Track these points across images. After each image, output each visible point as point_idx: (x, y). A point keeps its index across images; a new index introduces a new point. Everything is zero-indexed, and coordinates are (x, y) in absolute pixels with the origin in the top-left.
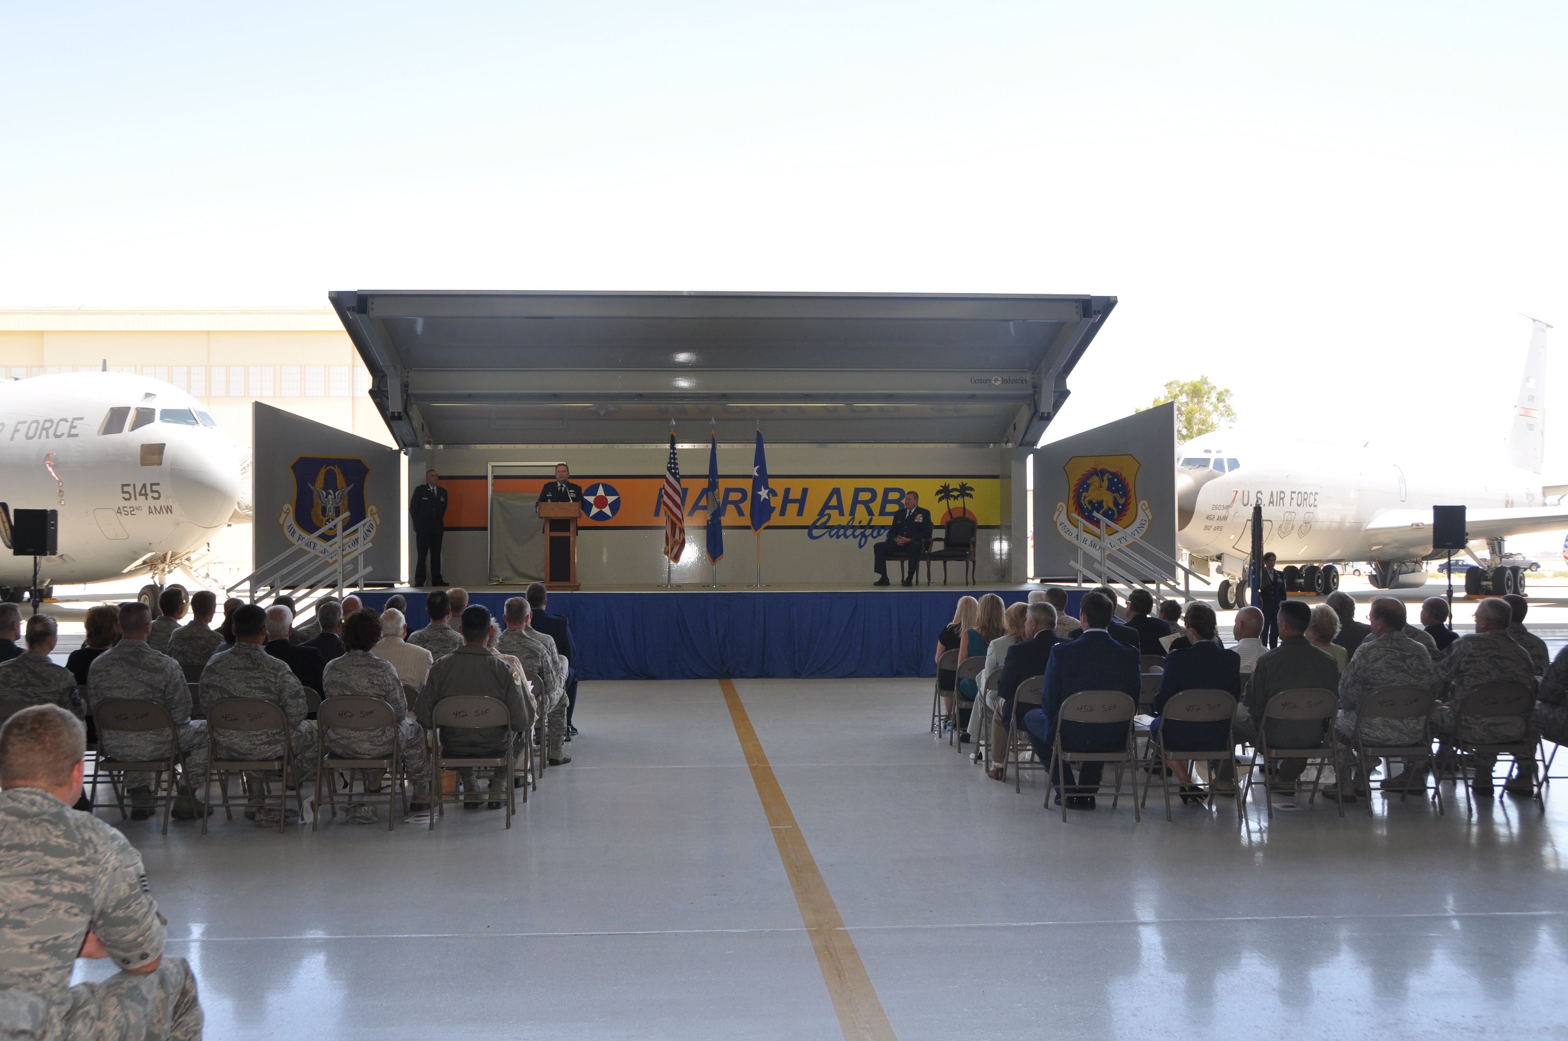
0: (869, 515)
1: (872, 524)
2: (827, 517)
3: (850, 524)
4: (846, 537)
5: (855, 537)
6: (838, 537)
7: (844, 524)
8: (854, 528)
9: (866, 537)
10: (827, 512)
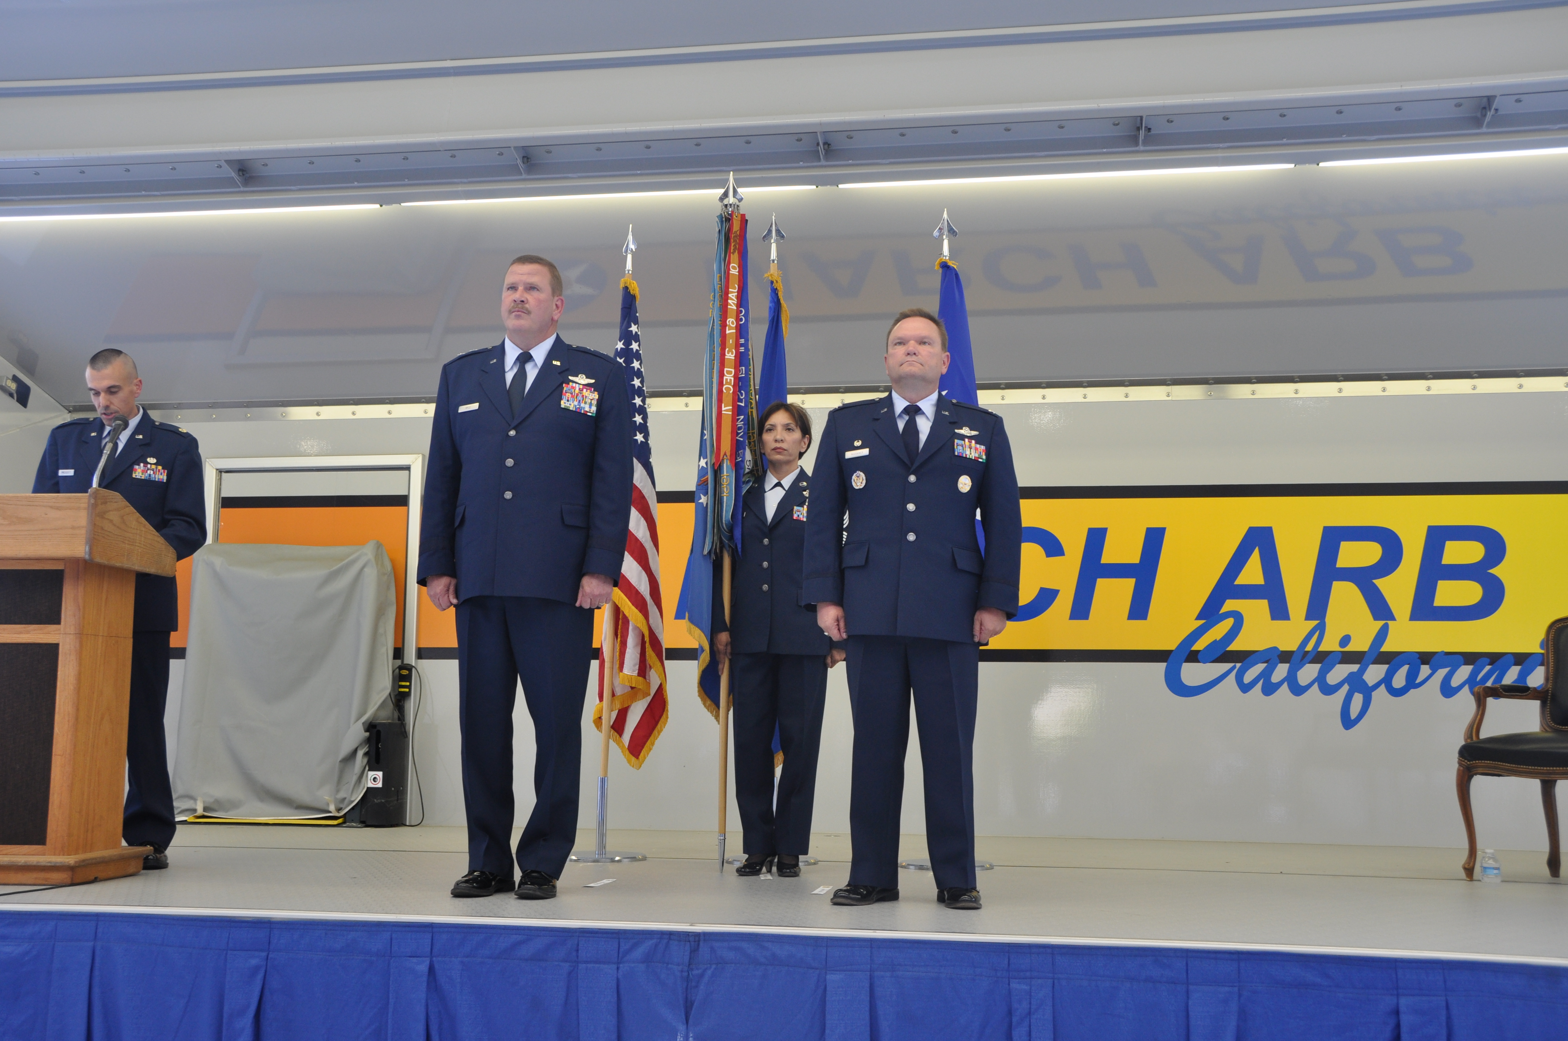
0: (1376, 617)
1: (1386, 647)
2: (1229, 623)
3: (1309, 647)
4: (1298, 690)
5: (1328, 690)
6: (1269, 689)
7: (1290, 644)
8: (1321, 658)
9: (1367, 692)
10: (1230, 605)
